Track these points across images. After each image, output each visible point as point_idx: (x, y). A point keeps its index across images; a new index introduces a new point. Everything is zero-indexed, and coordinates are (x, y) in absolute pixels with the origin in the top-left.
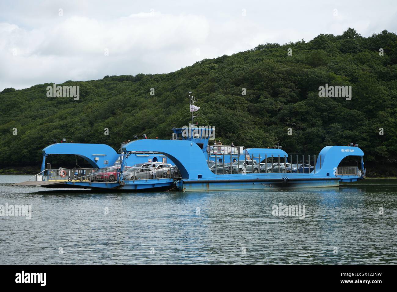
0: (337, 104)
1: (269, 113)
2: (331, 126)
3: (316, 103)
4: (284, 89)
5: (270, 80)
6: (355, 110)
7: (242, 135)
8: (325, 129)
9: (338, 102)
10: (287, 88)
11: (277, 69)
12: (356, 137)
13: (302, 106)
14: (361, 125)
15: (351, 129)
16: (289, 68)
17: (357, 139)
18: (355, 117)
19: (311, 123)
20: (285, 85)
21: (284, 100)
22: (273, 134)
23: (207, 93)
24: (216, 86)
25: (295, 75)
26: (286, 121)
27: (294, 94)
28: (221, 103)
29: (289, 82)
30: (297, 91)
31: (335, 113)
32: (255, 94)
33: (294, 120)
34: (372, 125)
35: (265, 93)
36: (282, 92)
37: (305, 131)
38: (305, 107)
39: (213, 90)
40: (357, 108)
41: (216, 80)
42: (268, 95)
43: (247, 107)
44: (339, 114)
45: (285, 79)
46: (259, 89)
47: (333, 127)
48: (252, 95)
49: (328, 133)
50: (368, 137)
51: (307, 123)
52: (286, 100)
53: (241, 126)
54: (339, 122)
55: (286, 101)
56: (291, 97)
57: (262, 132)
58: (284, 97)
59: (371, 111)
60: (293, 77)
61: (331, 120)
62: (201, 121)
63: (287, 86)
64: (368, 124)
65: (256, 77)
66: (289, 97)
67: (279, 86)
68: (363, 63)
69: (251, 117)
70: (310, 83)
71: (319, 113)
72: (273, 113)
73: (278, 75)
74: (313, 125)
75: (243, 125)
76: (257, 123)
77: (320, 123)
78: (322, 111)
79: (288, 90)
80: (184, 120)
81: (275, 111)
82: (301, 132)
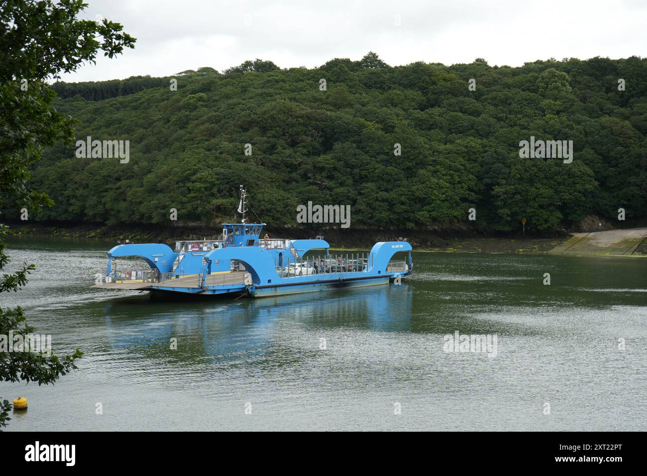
0: (370, 158)
1: (287, 167)
2: (364, 186)
3: (345, 158)
4: (304, 137)
5: (287, 124)
6: (391, 168)
7: (260, 196)
8: (356, 190)
9: (370, 157)
10: (307, 136)
11: (295, 112)
12: (394, 200)
13: (328, 160)
14: (399, 186)
15: (386, 190)
16: (309, 110)
17: (395, 202)
18: (391, 175)
19: (339, 181)
20: (305, 132)
21: (305, 151)
22: (294, 194)
23: (204, 138)
24: (216, 129)
25: (316, 120)
26: (309, 178)
27: (317, 144)
28: (228, 153)
29: (310, 128)
30: (320, 140)
31: (368, 170)
32: (269, 143)
33: (318, 177)
34: (412, 186)
35: (281, 141)
36: (302, 141)
37: (333, 191)
38: (332, 161)
39: (212, 134)
40: (394, 164)
41: (214, 121)
42: (285, 145)
43: (261, 160)
44: (373, 172)
45: (304, 125)
46: (274, 137)
47: (367, 188)
48: (265, 145)
49: (360, 194)
50: (407, 201)
51: (334, 181)
52: (308, 151)
53: (257, 185)
54: (372, 181)
55: (307, 153)
56: (313, 148)
57: (281, 192)
58: (304, 147)
59: (409, 168)
60: (314, 122)
61: (363, 179)
62: (207, 177)
63: (307, 133)
64: (407, 185)
65: (270, 121)
66: (311, 148)
67: (298, 134)
68: (395, 106)
69: (268, 173)
70: (336, 130)
71: (348, 170)
72: (292, 167)
73: (296, 120)
74: (342, 184)
75: (259, 183)
76: (274, 180)
77: (350, 182)
78: (353, 167)
79: (309, 139)
80: (184, 174)
81: (295, 165)
82: (328, 192)
